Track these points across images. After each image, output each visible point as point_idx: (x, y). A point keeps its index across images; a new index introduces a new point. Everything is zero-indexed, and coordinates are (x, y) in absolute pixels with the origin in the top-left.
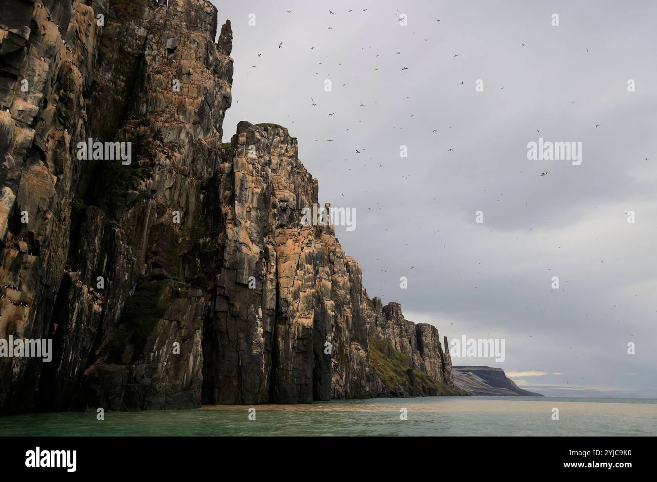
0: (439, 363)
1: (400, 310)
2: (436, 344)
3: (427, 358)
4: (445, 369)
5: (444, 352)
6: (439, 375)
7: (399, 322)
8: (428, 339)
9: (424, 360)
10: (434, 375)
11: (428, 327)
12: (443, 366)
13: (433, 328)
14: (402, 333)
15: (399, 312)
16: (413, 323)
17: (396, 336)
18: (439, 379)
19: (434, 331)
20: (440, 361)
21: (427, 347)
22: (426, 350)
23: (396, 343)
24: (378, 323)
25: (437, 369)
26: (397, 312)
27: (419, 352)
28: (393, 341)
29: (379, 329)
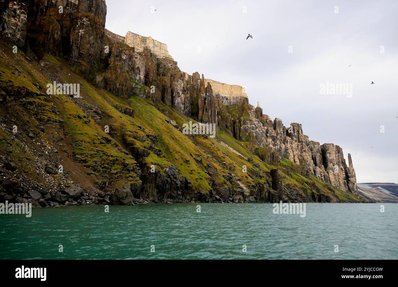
0: (343, 175)
1: (301, 130)
2: (340, 159)
3: (331, 171)
4: (349, 180)
5: (348, 166)
6: (343, 185)
7: (300, 140)
8: (332, 156)
9: (328, 173)
10: (338, 185)
11: (332, 146)
12: (347, 178)
13: (337, 147)
14: (303, 148)
15: (300, 131)
16: (318, 144)
17: (294, 150)
18: (343, 188)
19: (339, 150)
20: (344, 173)
21: (331, 162)
22: (330, 165)
23: (294, 156)
24: (268, 135)
25: (341, 181)
26: (299, 131)
27: (323, 166)
28: (291, 154)
29: (270, 140)
